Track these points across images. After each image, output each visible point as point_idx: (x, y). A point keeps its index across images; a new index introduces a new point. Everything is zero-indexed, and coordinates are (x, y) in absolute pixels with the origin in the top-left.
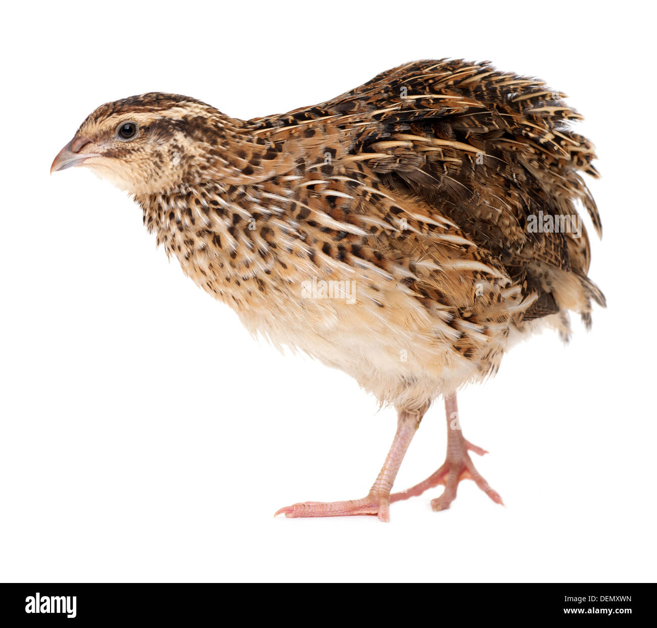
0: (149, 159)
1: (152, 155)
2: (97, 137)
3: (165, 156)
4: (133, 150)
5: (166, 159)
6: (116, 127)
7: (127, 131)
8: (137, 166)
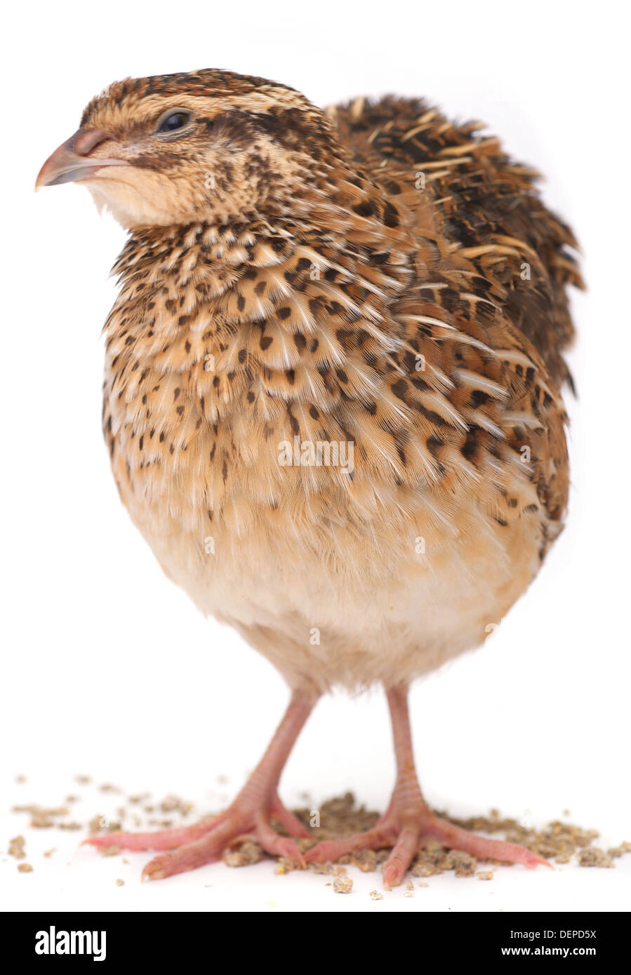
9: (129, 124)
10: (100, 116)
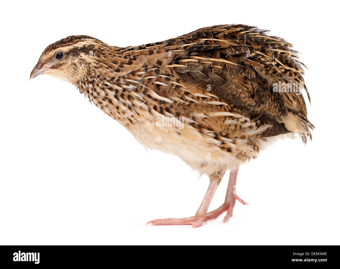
0: (70, 67)
1: (71, 65)
2: (47, 61)
3: (77, 64)
4: (63, 64)
5: (78, 65)
6: (54, 55)
7: (59, 56)
8: (66, 71)
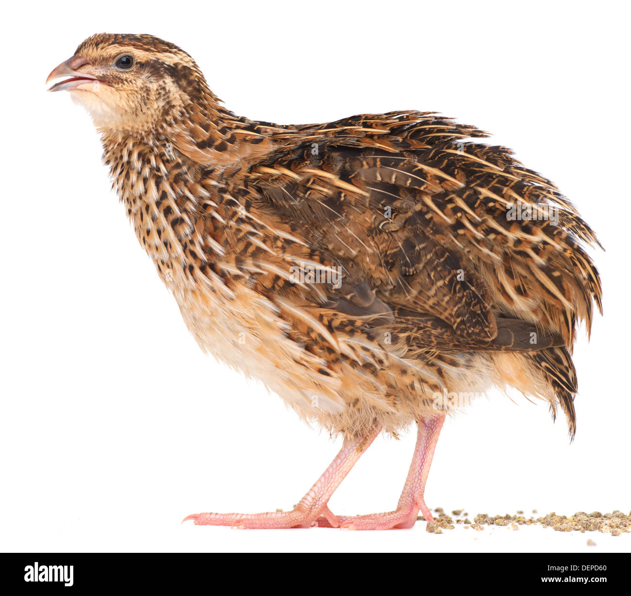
9: (100, 58)
10: (86, 51)
